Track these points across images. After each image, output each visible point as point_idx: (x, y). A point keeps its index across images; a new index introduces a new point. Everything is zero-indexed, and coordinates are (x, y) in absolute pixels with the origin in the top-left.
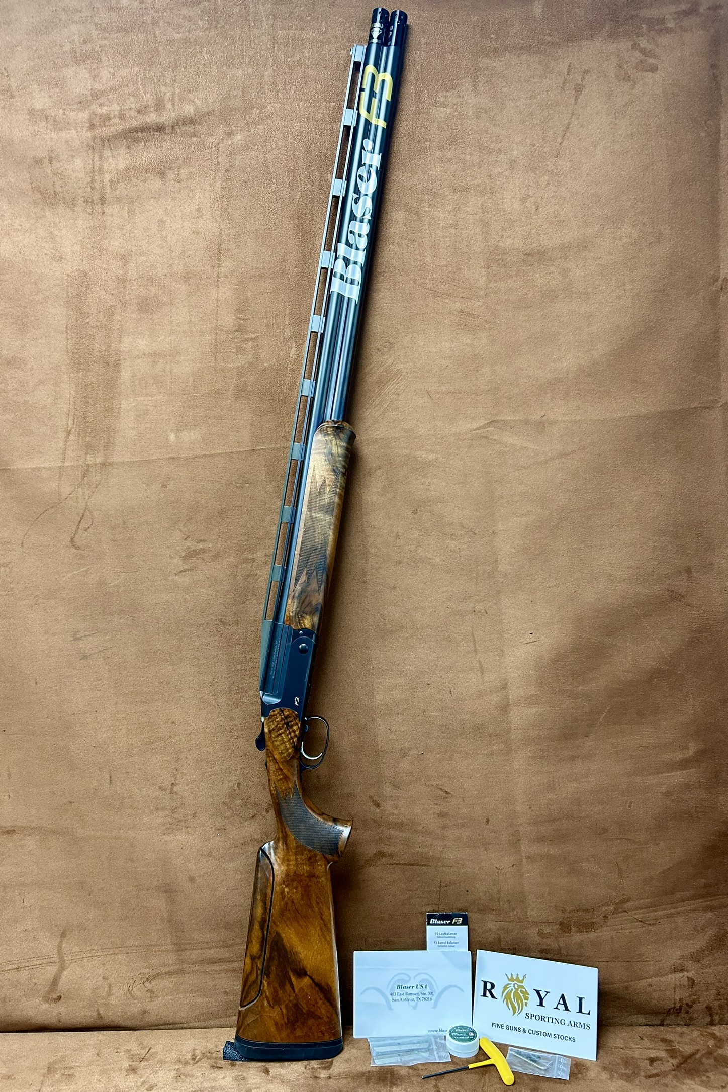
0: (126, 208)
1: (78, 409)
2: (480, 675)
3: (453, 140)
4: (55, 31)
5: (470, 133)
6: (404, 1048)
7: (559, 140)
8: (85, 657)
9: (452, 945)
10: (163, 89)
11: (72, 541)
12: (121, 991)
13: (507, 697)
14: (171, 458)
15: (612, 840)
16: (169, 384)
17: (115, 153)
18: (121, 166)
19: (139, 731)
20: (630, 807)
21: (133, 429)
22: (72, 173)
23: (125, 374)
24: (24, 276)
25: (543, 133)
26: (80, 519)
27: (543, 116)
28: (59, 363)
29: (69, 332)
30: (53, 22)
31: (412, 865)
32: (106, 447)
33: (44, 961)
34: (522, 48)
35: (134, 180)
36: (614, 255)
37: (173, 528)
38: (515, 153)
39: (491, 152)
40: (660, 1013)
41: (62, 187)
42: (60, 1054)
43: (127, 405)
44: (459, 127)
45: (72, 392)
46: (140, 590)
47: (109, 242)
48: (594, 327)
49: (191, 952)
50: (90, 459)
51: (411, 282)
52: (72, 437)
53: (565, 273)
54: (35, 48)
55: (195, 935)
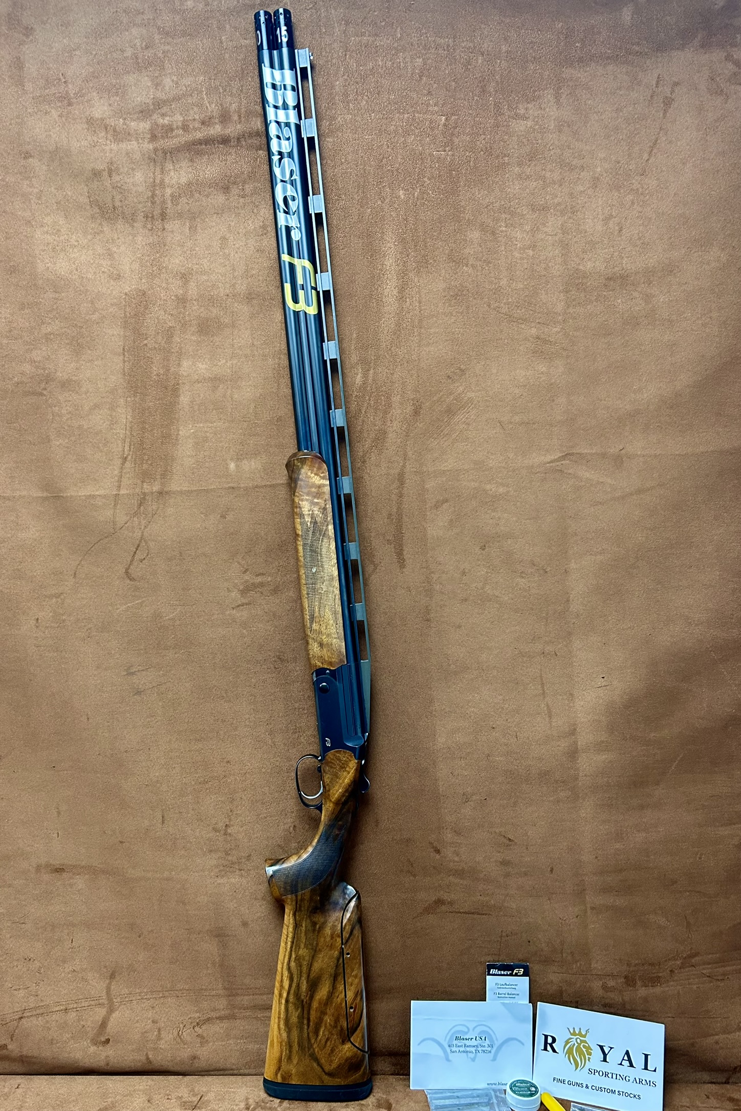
0: (188, 224)
1: (135, 434)
2: (547, 719)
3: (532, 157)
4: (115, 34)
5: (551, 148)
6: (463, 1101)
7: (646, 156)
8: (139, 693)
9: (512, 996)
10: (229, 99)
11: (127, 572)
12: (171, 1036)
13: (575, 743)
14: (230, 488)
15: (680, 892)
16: (230, 410)
17: (177, 166)
18: (184, 180)
19: (193, 770)
20: (700, 858)
21: (192, 456)
22: (132, 187)
23: (184, 399)
24: (81, 294)
25: (629, 149)
26: (135, 550)
27: (629, 130)
28: (116, 386)
29: (126, 353)
30: (113, 25)
31: (473, 913)
32: (163, 476)
33: (93, 1003)
34: (608, 58)
35: (197, 195)
36: (701, 280)
37: (231, 561)
38: (599, 169)
39: (572, 169)
40: (726, 1071)
41: (121, 201)
42: (110, 1099)
43: (186, 431)
44: (540, 141)
45: (128, 417)
46: (196, 624)
47: (169, 260)
48: (678, 357)
49: (242, 997)
50: (147, 487)
51: (485, 305)
52: (128, 465)
53: (648, 298)
54: (94, 53)
55: (247, 981)
